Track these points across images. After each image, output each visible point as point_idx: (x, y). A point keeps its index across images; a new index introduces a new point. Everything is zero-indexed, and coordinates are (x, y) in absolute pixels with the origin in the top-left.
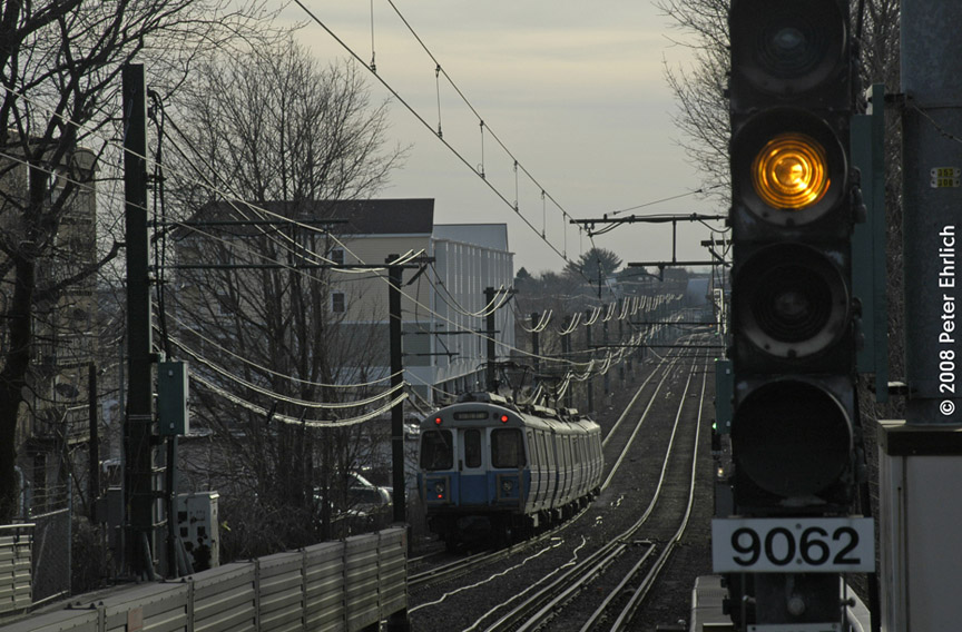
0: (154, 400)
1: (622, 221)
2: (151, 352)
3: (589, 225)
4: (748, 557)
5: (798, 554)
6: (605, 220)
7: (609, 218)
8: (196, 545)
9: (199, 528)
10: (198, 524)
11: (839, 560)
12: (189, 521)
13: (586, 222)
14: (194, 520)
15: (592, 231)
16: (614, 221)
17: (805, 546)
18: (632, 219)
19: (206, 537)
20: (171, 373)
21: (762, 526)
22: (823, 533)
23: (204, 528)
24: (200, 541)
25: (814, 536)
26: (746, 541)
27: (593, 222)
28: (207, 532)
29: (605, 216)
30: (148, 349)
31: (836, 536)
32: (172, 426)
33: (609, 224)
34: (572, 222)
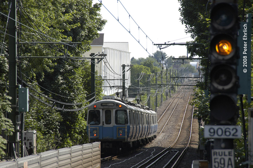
0: (17, 100)
1: (171, 45)
2: (16, 85)
3: (160, 46)
4: (212, 134)
5: (224, 134)
6: (165, 44)
7: (166, 43)
8: (29, 148)
9: (30, 143)
10: (29, 141)
11: (233, 135)
12: (26, 140)
13: (159, 45)
14: (28, 140)
15: (161, 48)
16: (168, 44)
17: (225, 132)
18: (174, 44)
19: (32, 146)
20: (23, 92)
21: (216, 127)
22: (229, 129)
23: (31, 142)
24: (30, 147)
25: (227, 130)
26: (212, 131)
27: (161, 45)
28: (32, 144)
29: (165, 43)
30: (15, 84)
31: (233, 130)
32: (23, 109)
33: (166, 45)
34: (154, 45)
